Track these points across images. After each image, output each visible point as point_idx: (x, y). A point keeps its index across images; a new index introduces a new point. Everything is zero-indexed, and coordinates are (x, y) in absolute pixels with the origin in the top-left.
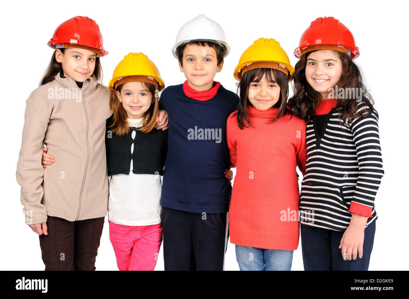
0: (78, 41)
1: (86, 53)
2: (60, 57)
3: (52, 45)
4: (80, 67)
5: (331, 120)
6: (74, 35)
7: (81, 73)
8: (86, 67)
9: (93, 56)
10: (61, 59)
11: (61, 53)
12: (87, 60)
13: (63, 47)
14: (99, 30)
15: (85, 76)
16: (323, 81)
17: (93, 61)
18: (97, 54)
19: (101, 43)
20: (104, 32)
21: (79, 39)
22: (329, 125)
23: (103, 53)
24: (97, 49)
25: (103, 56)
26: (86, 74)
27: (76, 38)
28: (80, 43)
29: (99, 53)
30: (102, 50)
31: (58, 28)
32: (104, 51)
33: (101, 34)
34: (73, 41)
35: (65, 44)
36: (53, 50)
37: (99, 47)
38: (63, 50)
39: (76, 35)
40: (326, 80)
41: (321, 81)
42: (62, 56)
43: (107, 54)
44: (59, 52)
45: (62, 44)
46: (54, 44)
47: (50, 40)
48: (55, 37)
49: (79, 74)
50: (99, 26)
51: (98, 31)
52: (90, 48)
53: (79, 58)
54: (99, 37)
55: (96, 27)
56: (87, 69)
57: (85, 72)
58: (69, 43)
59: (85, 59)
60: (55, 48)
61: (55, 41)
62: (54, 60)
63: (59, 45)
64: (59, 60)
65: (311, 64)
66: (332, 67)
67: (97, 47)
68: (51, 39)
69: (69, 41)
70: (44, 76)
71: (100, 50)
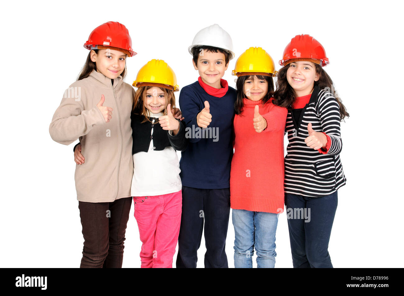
0: (110, 43)
1: (118, 54)
2: (94, 57)
3: (87, 47)
4: (112, 66)
5: (306, 113)
6: (107, 38)
7: (113, 71)
8: (117, 66)
9: (123, 56)
10: (95, 59)
11: (96, 54)
12: (118, 61)
13: (97, 48)
14: (128, 33)
15: (116, 74)
16: (300, 80)
17: (122, 61)
18: (126, 55)
19: (130, 45)
20: (132, 35)
21: (111, 41)
22: (304, 117)
23: (132, 54)
24: (127, 50)
25: (132, 56)
26: (117, 72)
27: (108, 41)
28: (112, 45)
29: (128, 53)
30: (131, 51)
31: (93, 31)
32: (133, 52)
33: (130, 37)
34: (105, 43)
35: (99, 45)
36: (89, 51)
37: (129, 49)
38: (97, 51)
39: (108, 38)
40: (302, 79)
41: (298, 80)
42: (96, 56)
43: (135, 55)
44: (93, 53)
45: (96, 46)
46: (89, 45)
47: (85, 42)
48: (90, 39)
49: (111, 72)
50: (128, 31)
51: (127, 35)
52: (120, 50)
53: (111, 58)
54: (128, 40)
55: (126, 31)
56: (118, 68)
57: (116, 70)
58: (103, 45)
59: (116, 59)
60: (90, 49)
61: (90, 43)
62: (89, 60)
63: (93, 47)
64: (93, 60)
65: (292, 66)
66: (308, 70)
67: (126, 49)
68: (87, 42)
69: (103, 43)
70: (80, 74)
71: (129, 51)
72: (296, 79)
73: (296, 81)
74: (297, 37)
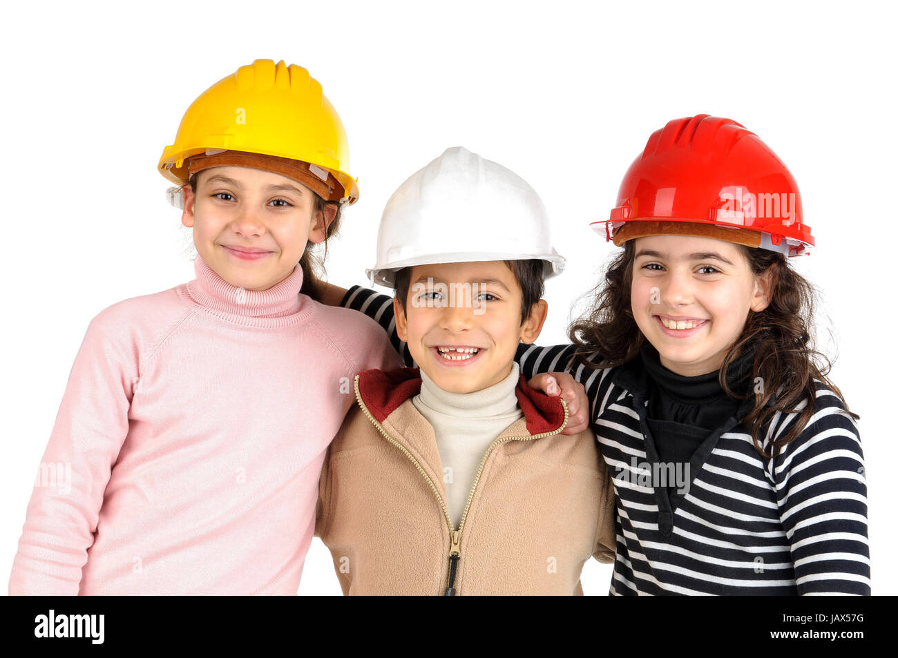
72: (673, 325)
73: (672, 333)
74: (671, 126)
